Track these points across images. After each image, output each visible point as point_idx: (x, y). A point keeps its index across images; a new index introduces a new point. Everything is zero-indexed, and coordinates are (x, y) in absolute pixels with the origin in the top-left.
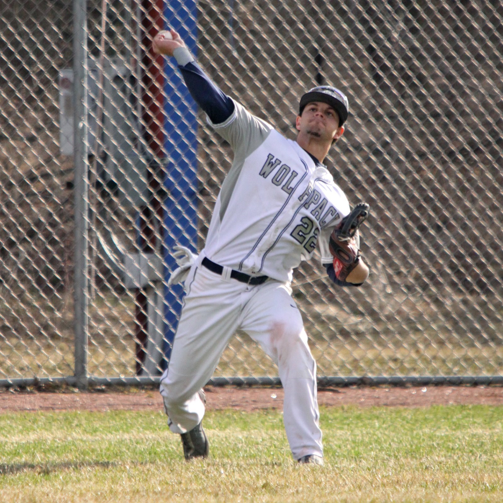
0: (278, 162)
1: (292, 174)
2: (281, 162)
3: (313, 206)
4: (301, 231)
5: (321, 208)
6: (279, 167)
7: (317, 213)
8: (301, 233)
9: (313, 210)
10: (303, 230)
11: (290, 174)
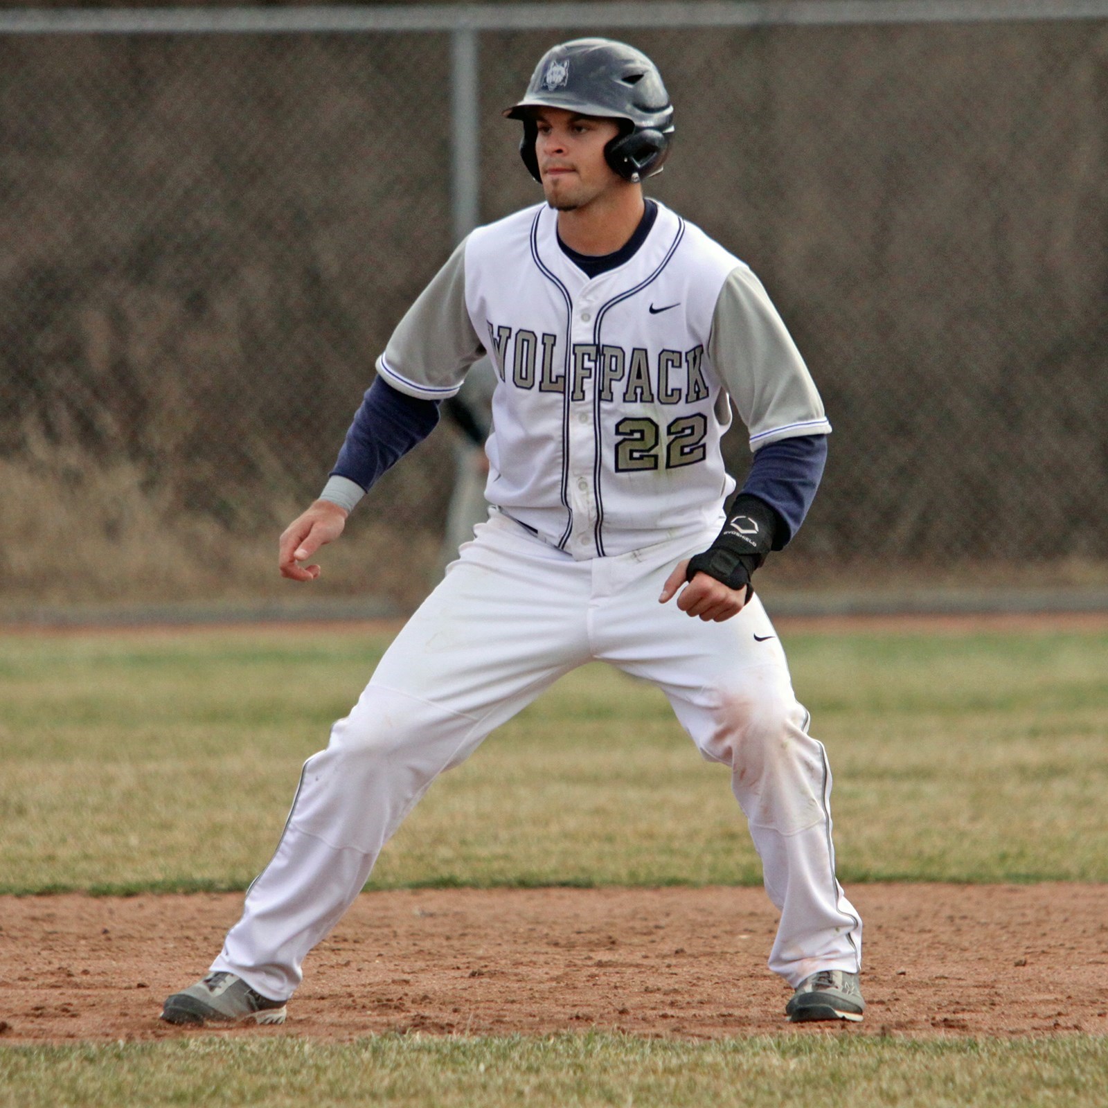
0: (504, 333)
1: (543, 343)
2: (510, 329)
3: (618, 388)
4: (631, 452)
5: (639, 376)
6: (511, 343)
7: (639, 391)
8: (636, 455)
9: (625, 394)
10: (638, 445)
11: (540, 347)
